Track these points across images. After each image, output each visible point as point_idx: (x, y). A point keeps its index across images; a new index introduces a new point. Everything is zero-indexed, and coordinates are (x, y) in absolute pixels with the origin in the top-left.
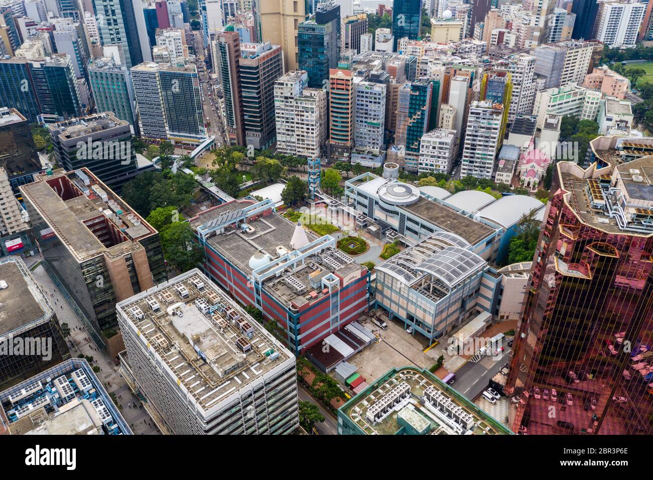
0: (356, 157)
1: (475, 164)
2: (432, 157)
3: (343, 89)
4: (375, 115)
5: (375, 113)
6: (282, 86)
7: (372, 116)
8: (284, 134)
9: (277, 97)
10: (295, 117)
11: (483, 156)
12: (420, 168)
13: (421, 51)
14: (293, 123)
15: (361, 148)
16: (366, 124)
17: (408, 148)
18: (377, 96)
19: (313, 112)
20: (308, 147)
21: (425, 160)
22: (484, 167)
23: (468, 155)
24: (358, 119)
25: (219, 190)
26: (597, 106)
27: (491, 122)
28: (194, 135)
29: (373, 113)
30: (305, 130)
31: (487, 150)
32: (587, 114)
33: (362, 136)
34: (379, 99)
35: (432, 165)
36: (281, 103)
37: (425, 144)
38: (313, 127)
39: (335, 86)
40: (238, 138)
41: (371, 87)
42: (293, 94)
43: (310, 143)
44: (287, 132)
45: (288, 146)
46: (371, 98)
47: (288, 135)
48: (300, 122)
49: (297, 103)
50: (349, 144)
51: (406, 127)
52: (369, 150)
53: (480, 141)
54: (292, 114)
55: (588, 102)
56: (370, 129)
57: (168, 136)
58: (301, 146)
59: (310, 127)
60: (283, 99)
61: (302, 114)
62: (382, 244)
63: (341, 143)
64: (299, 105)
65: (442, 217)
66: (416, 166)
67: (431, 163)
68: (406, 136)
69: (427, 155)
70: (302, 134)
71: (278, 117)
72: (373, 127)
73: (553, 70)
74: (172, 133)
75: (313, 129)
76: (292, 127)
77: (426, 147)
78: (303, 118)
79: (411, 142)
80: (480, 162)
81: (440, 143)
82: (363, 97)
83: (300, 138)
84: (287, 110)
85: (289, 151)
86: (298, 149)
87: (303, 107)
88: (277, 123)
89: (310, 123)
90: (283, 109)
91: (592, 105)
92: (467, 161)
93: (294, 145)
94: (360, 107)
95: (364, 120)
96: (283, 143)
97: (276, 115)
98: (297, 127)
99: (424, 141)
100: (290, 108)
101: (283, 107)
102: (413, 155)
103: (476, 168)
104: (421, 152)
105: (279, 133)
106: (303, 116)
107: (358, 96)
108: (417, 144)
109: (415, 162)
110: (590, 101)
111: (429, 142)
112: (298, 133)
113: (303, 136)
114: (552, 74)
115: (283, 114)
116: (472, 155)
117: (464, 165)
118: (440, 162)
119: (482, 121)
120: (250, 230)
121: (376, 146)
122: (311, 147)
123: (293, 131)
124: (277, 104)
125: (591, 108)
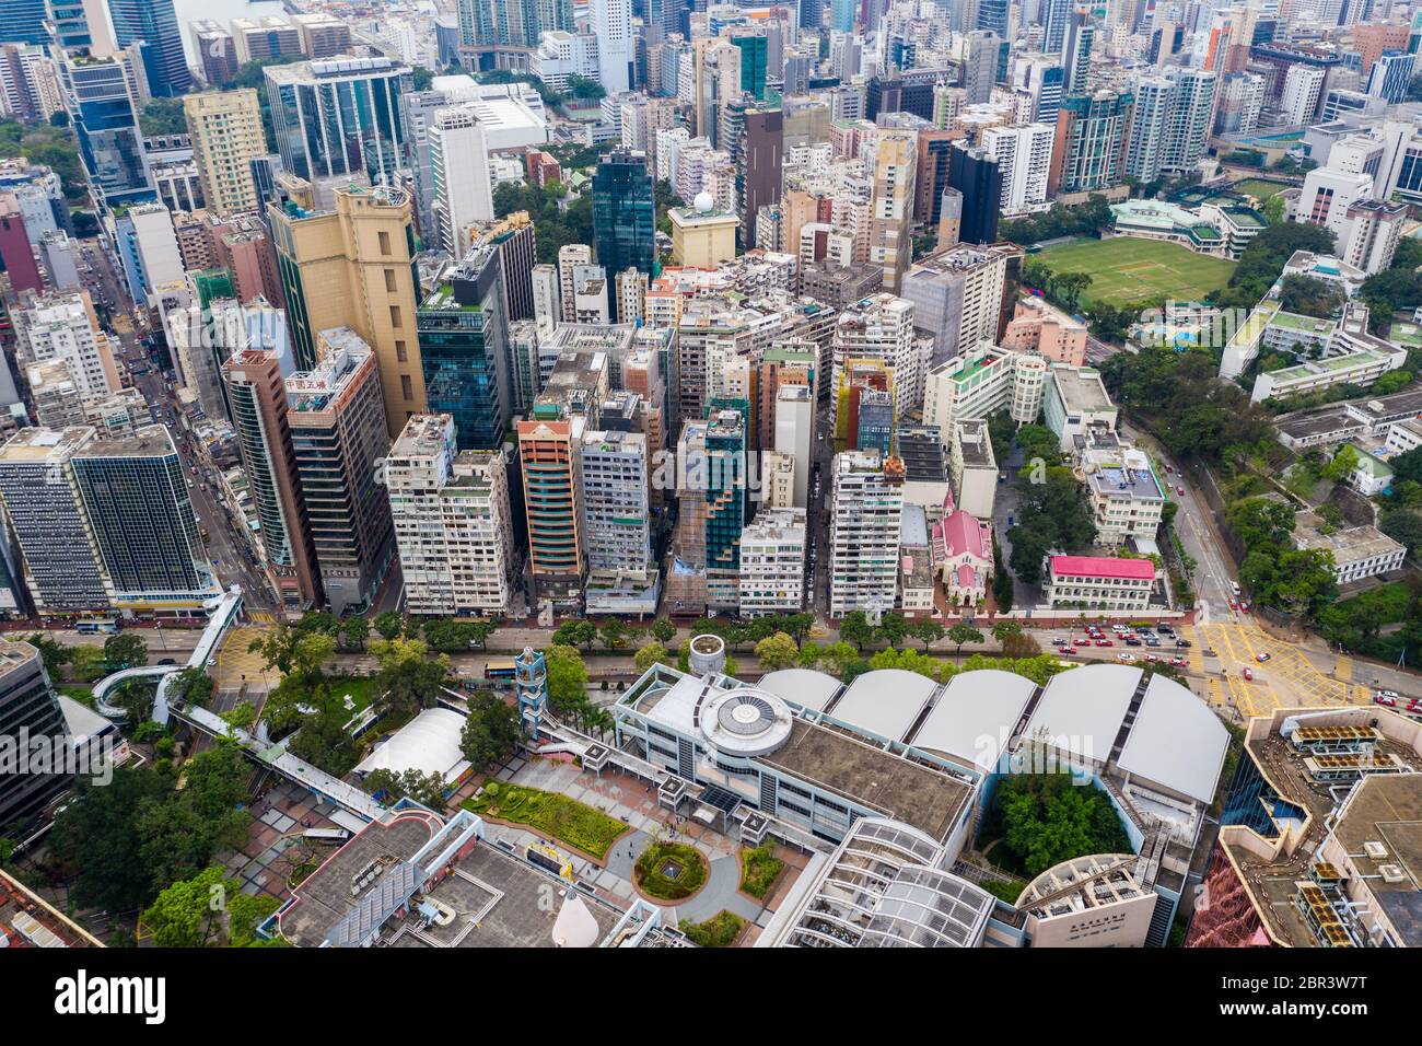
0: (596, 595)
1: (860, 582)
2: (766, 577)
3: (554, 460)
4: (630, 503)
5: (629, 499)
6: (405, 468)
7: (623, 506)
8: (420, 568)
9: (397, 491)
10: (445, 530)
11: (875, 566)
12: (745, 603)
13: (676, 306)
14: (441, 542)
15: (603, 573)
16: (611, 523)
17: (711, 562)
18: (631, 465)
19: (487, 517)
20: (481, 589)
21: (753, 586)
22: (880, 586)
23: (844, 566)
24: (591, 513)
25: (303, 764)
26: (1040, 386)
27: (885, 499)
28: (186, 592)
29: (624, 500)
30: (473, 555)
31: (882, 553)
32: (1023, 403)
33: (603, 546)
34: (636, 469)
35: (769, 594)
36: (407, 504)
37: (750, 555)
38: (490, 548)
39: (533, 455)
40: (303, 586)
41: (614, 445)
42: (436, 484)
43: (487, 580)
44: (427, 564)
45: (434, 592)
46: (617, 469)
47: (431, 568)
48: (457, 539)
49: (446, 501)
50: (578, 570)
51: (704, 522)
52: (624, 574)
53: (866, 537)
54: (436, 526)
55: (1023, 381)
56: (621, 532)
57: (113, 602)
58: (465, 588)
59: (484, 548)
60: (411, 496)
61: (462, 521)
62: (734, 847)
63: (560, 571)
64: (452, 504)
65: (857, 769)
66: (733, 598)
67: (768, 589)
68: (704, 540)
69: (755, 576)
70: (465, 563)
71: (403, 534)
72: (628, 528)
73: (945, 321)
74: (122, 593)
75: (489, 552)
76: (439, 552)
77: (754, 561)
78: (463, 530)
79: (716, 549)
80: (870, 578)
81: (781, 549)
82: (597, 468)
83: (462, 571)
84: (423, 517)
85: (436, 603)
86: (457, 597)
87: (462, 509)
88: (400, 547)
89: (483, 539)
90: (412, 517)
91: (1030, 387)
92: (843, 578)
93: (449, 588)
94: (593, 489)
95: (604, 514)
96: (421, 588)
97: (398, 530)
98: (451, 551)
99: (747, 549)
100: (431, 513)
101: (413, 513)
102: (724, 577)
103: (864, 590)
104: (742, 571)
105: (409, 568)
106: (465, 526)
107: (587, 467)
108: (729, 551)
109: (730, 590)
110: (1027, 378)
111: (758, 549)
112: (455, 563)
113: (467, 568)
114: (944, 328)
115: (413, 526)
116: (853, 566)
117: (836, 586)
118: (785, 588)
119: (867, 499)
120: (444, 915)
121: (638, 564)
122: (489, 588)
123: (445, 559)
124: (396, 507)
125: (1030, 392)
